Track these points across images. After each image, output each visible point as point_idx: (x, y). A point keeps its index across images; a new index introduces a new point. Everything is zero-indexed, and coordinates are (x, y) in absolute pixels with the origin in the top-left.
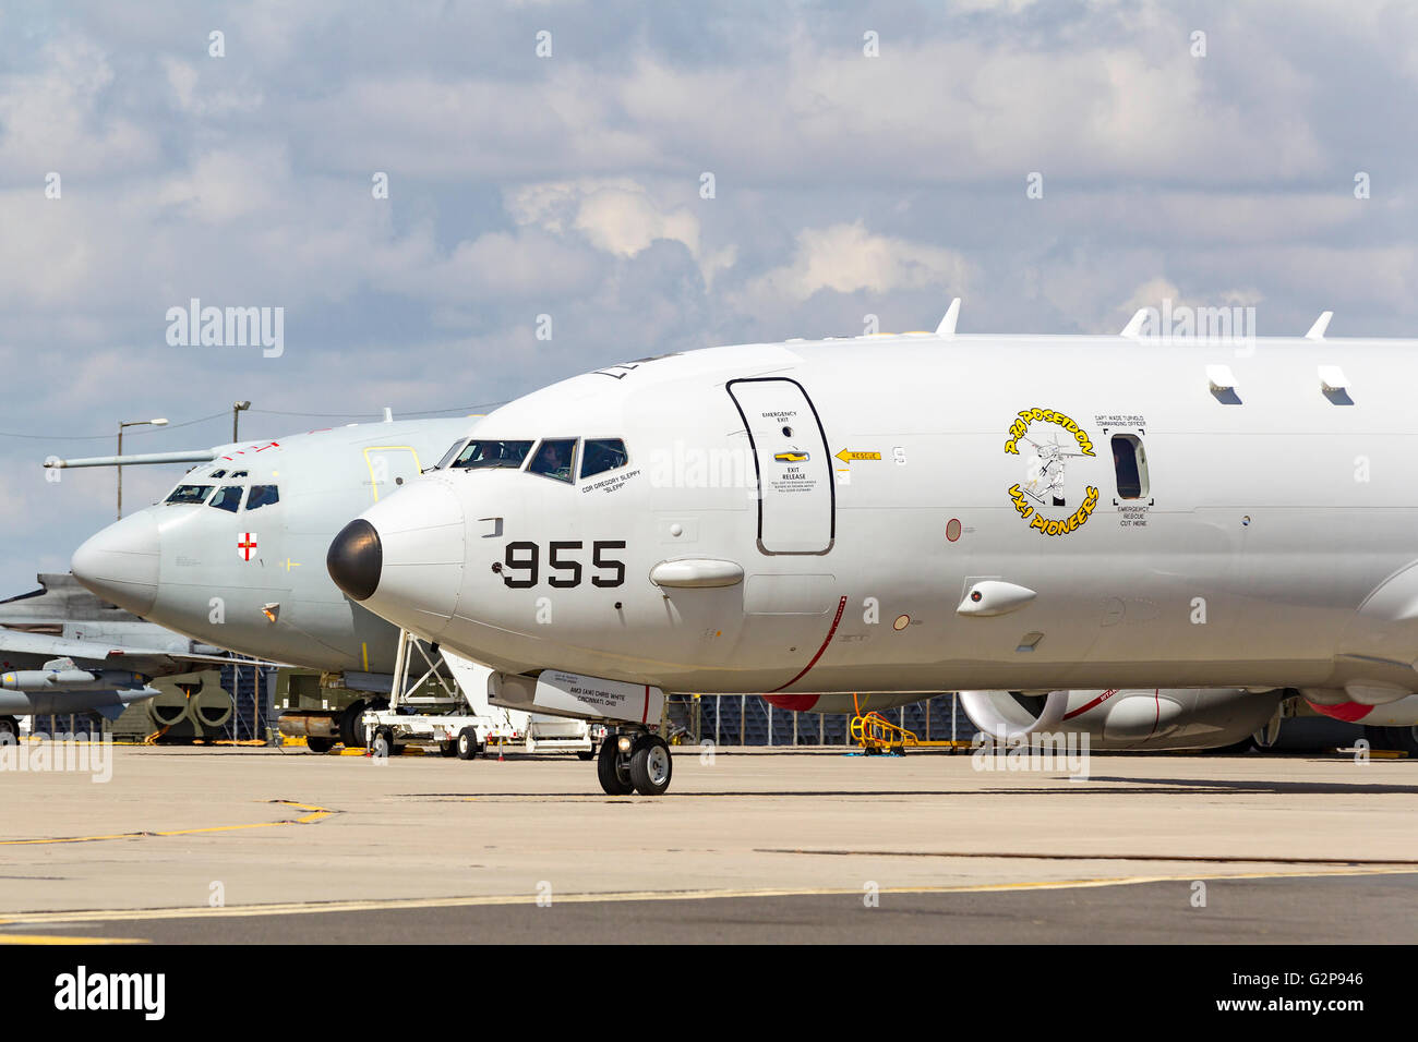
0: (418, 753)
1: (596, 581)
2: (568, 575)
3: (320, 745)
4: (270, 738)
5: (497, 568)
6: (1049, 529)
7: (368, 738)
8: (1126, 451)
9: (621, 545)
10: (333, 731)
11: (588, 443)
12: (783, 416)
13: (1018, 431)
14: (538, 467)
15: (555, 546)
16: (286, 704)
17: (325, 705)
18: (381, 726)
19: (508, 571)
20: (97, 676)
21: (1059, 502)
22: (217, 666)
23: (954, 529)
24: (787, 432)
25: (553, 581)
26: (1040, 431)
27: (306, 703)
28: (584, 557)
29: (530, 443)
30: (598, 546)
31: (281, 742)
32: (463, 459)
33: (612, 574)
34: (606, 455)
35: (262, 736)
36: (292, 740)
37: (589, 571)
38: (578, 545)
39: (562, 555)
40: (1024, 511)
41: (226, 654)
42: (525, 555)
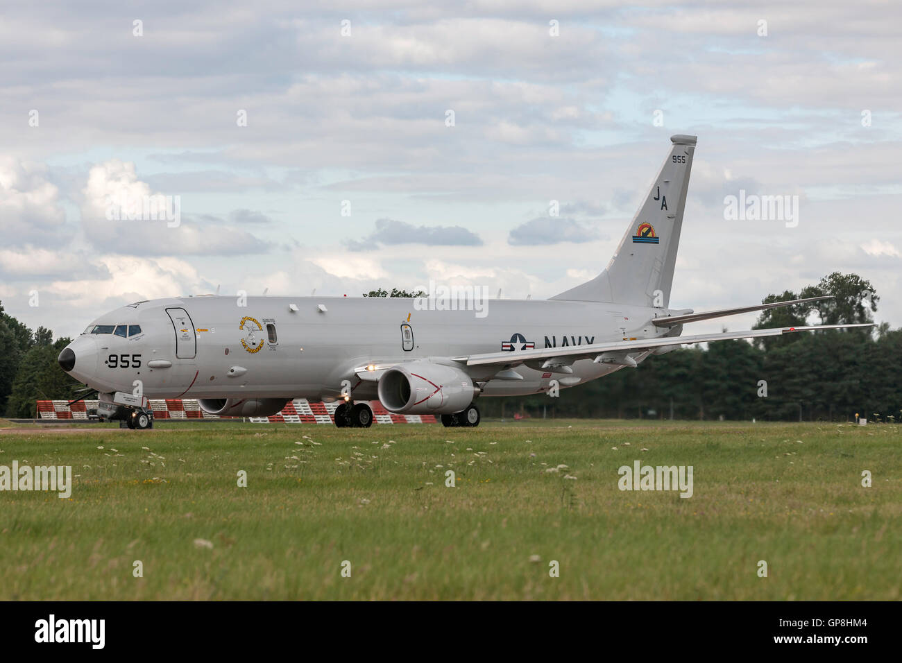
1: (133, 366)
2: (125, 364)
5: (106, 362)
6: (251, 351)
8: (271, 328)
9: (140, 356)
11: (130, 326)
12: (181, 319)
13: (243, 323)
14: (116, 333)
15: (122, 356)
19: (109, 363)
21: (254, 344)
23: (227, 352)
24: (183, 323)
25: (121, 366)
26: (248, 323)
28: (130, 359)
29: (115, 326)
30: (134, 356)
32: (95, 331)
33: (137, 364)
34: (135, 330)
37: (131, 363)
38: (128, 356)
39: (124, 358)
40: (245, 346)
42: (114, 358)
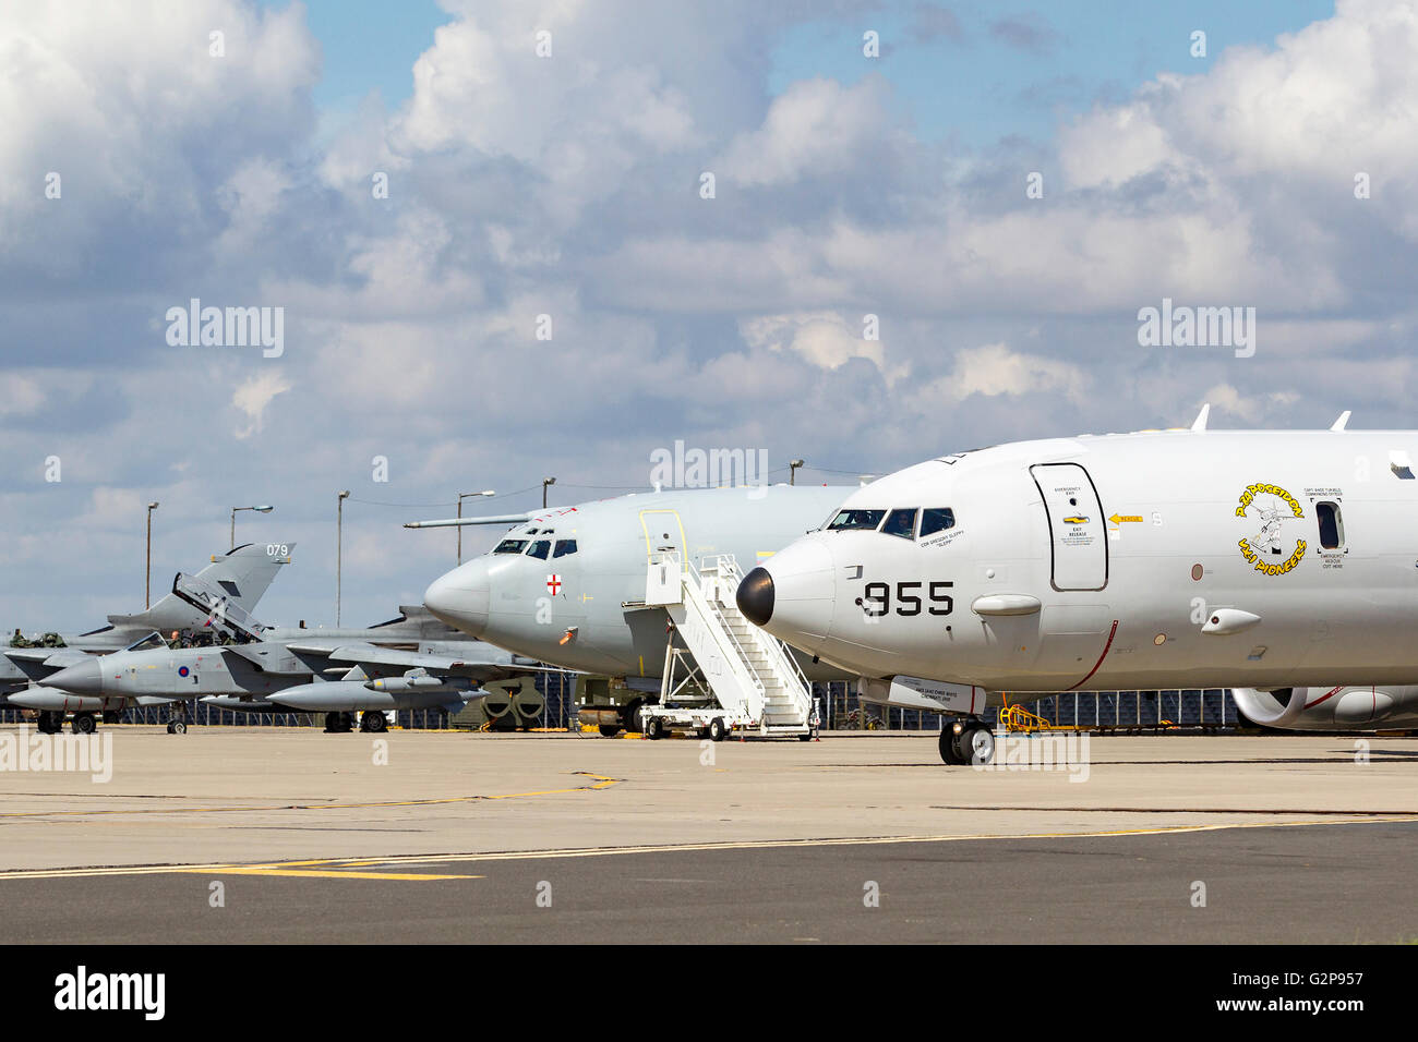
0: (681, 737)
1: (932, 611)
2: (912, 606)
3: (608, 731)
4: (571, 725)
5: (859, 601)
6: (1271, 571)
7: (644, 726)
8: (1327, 513)
9: (950, 584)
10: (618, 721)
11: (926, 511)
12: (1069, 491)
13: (1246, 500)
14: (888, 529)
15: (901, 586)
16: (583, 702)
17: (612, 702)
18: (654, 717)
19: (866, 603)
20: (443, 680)
21: (1276, 552)
22: (532, 674)
23: (1197, 572)
24: (1073, 502)
25: (899, 611)
26: (1262, 500)
27: (598, 700)
28: (923, 593)
29: (884, 512)
30: (933, 585)
31: (580, 730)
32: (836, 523)
33: (944, 606)
34: (939, 520)
35: (566, 724)
36: (587, 728)
37: (927, 603)
38: (918, 585)
39: (907, 592)
40: (1250, 557)
41: (539, 665)
42: (880, 592)
